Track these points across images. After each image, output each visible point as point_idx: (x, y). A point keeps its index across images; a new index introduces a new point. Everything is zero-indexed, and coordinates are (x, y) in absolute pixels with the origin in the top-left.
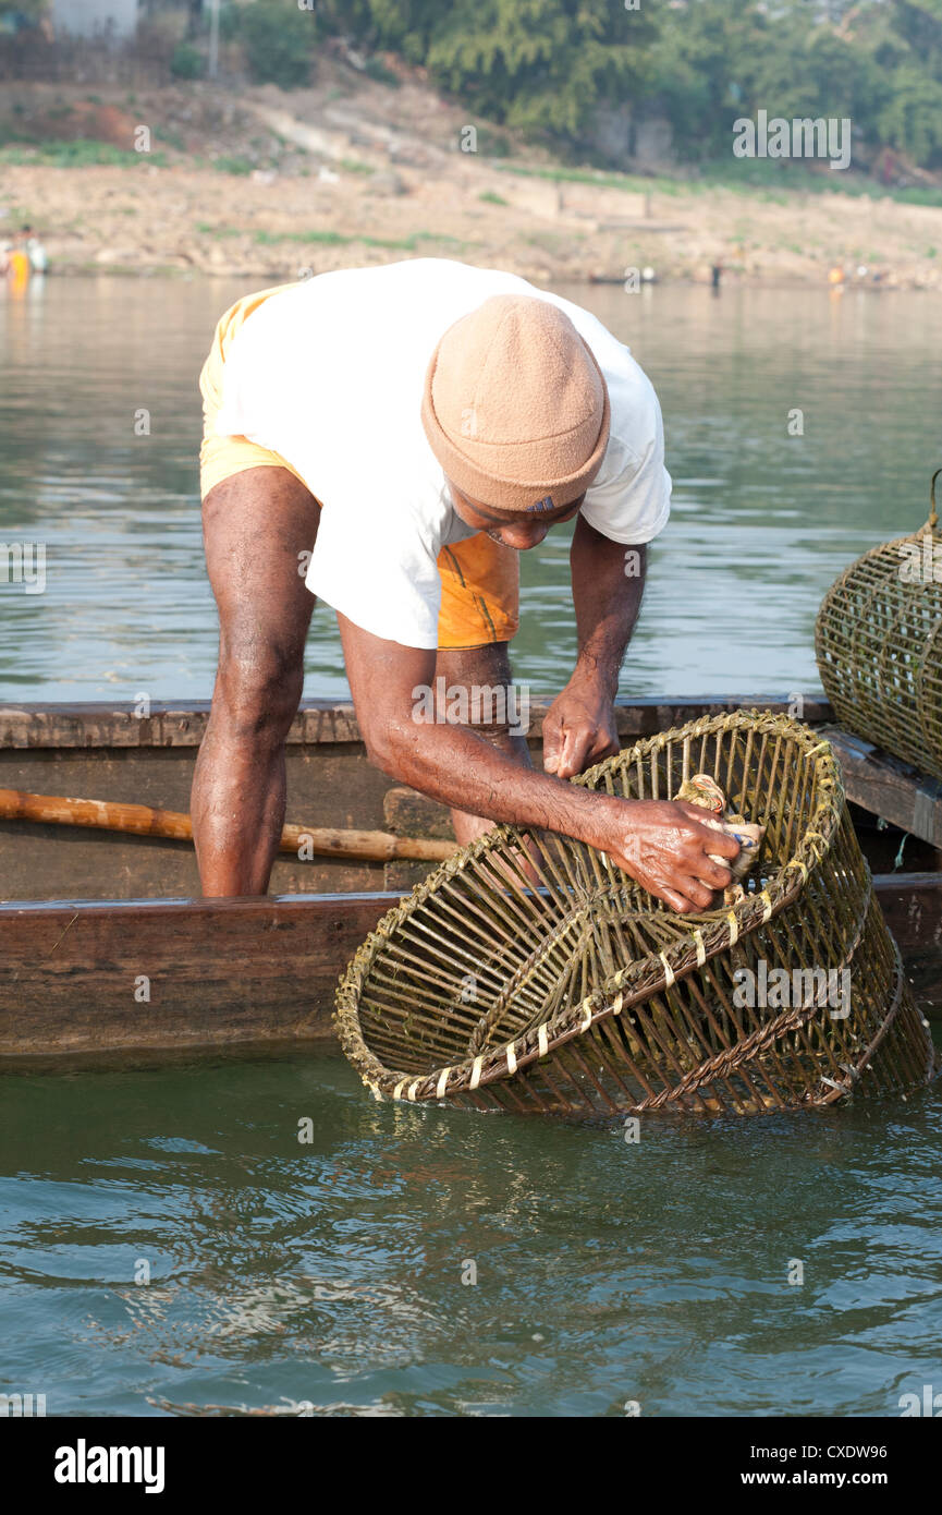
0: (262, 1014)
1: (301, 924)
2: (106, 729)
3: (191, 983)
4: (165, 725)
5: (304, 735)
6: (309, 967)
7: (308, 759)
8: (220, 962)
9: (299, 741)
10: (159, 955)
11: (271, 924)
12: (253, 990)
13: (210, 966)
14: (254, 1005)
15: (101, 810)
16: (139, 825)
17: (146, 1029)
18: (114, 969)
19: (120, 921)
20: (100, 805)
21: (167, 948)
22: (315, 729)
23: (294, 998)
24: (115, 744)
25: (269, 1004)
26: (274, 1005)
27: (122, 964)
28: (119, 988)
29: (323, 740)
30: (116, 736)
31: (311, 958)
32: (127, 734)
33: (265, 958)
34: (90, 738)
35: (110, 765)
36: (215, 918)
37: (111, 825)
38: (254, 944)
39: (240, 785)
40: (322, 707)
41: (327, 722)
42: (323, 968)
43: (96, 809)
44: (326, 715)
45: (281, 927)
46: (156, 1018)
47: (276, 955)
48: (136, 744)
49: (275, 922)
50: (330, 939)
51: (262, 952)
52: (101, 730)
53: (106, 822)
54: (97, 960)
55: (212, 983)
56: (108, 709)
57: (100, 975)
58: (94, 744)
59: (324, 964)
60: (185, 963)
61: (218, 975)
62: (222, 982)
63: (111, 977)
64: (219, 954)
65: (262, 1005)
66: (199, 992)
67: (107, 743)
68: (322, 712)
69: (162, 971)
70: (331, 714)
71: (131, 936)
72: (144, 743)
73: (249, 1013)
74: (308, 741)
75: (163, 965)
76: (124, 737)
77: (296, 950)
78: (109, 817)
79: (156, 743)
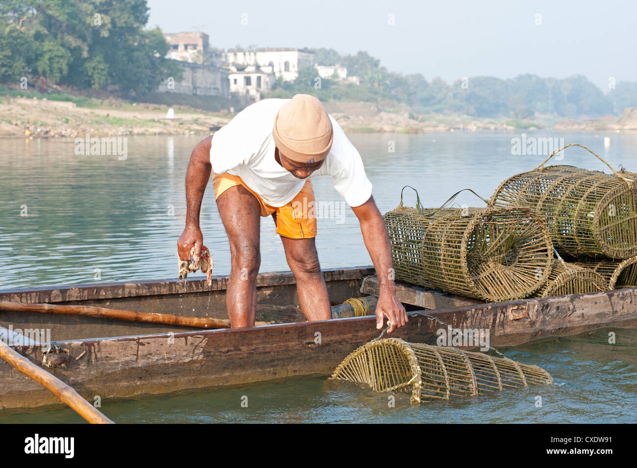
0: (279, 363)
1: (291, 332)
2: (159, 288)
3: (260, 353)
4: (176, 286)
5: (217, 288)
6: (293, 346)
7: (216, 296)
8: (269, 346)
9: (216, 289)
10: (252, 344)
11: (283, 332)
12: (277, 355)
13: (266, 347)
14: (277, 360)
15: (160, 317)
16: (172, 321)
17: (247, 370)
18: (239, 350)
19: (242, 333)
20: (160, 315)
21: (254, 342)
22: (221, 285)
23: (288, 357)
24: (162, 294)
25: (281, 359)
26: (283, 359)
27: (241, 348)
28: (241, 356)
29: (223, 289)
30: (162, 291)
31: (294, 343)
32: (165, 290)
33: (280, 344)
34: (154, 292)
35: (158, 301)
36: (268, 331)
37: (163, 321)
38: (278, 339)
39: (246, 294)
40: (222, 278)
41: (224, 283)
42: (296, 346)
43: (159, 317)
44: (224, 280)
45: (286, 333)
46: (250, 366)
47: (284, 342)
48: (168, 293)
49: (284, 331)
50: (299, 336)
51: (279, 341)
52: (157, 289)
53: (162, 320)
54: (235, 347)
55: (266, 353)
56: (159, 282)
57: (235, 352)
58: (156, 294)
59: (297, 345)
60: (259, 347)
61: (268, 350)
62: (269, 352)
63: (238, 352)
64: (268, 343)
65: (280, 360)
66: (262, 356)
67: (159, 293)
68: (223, 279)
69: (253, 350)
70: (225, 279)
71: (244, 339)
72: (171, 292)
73: (276, 363)
74: (219, 289)
75: (253, 348)
76: (164, 291)
77: (288, 341)
78: (163, 318)
79: (174, 293)
